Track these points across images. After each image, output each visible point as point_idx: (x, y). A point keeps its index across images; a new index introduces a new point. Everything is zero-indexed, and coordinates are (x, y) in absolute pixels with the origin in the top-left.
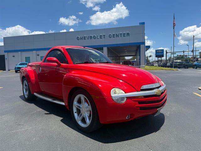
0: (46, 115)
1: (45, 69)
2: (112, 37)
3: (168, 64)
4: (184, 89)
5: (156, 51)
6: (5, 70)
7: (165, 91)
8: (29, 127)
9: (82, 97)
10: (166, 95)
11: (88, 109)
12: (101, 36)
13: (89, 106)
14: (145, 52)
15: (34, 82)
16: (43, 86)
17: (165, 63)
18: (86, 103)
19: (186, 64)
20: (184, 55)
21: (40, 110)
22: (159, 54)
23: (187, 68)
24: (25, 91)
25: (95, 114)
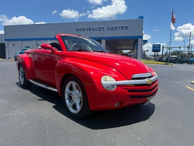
0: (39, 101)
1: (41, 57)
2: (111, 29)
3: (164, 59)
4: (177, 82)
5: (153, 45)
6: (6, 58)
7: (156, 81)
8: (22, 112)
9: (74, 84)
10: (157, 85)
11: (79, 96)
12: (99, 28)
13: (80, 93)
14: (142, 46)
15: (29, 69)
16: (38, 73)
17: (161, 58)
18: (77, 90)
19: (181, 59)
20: (180, 51)
21: (34, 96)
22: (156, 49)
23: (182, 63)
24: (21, 78)
25: (85, 101)
